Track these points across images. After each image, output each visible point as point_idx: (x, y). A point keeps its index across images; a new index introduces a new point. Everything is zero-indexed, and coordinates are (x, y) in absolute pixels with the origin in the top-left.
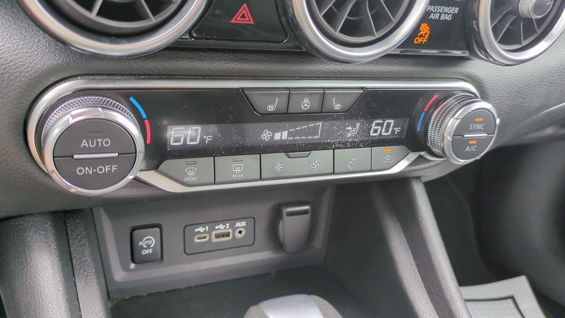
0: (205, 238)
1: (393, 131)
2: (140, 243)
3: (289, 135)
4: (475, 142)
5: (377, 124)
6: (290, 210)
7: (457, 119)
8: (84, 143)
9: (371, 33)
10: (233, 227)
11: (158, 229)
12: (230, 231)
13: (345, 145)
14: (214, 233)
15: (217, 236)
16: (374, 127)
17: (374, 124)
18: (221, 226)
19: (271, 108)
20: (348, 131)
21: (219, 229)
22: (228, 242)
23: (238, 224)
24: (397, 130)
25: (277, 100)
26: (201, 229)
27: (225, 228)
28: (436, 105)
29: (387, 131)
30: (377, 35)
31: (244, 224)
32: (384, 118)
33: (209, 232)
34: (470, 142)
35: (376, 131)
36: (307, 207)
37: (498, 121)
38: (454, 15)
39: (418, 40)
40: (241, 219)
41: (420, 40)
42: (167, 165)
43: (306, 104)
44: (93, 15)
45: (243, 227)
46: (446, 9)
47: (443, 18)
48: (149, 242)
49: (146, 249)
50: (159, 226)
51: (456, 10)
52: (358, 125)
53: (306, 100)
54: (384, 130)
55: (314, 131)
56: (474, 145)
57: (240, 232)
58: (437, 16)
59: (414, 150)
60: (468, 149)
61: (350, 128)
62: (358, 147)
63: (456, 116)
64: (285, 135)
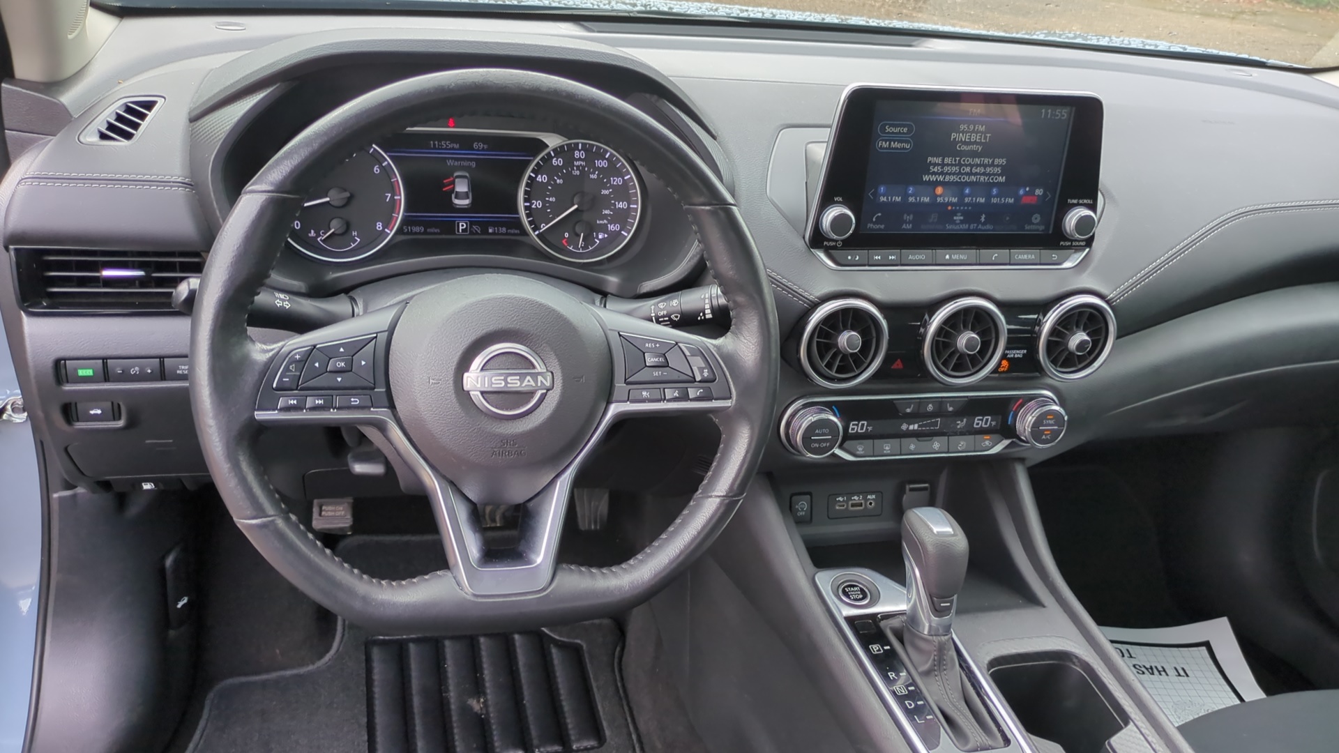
0: (844, 506)
1: (991, 424)
2: (797, 507)
3: (919, 426)
4: (1049, 432)
5: (978, 420)
6: (912, 486)
7: (1033, 417)
8: (817, 431)
9: (969, 370)
10: (866, 499)
11: (809, 497)
12: (863, 501)
13: (955, 434)
14: (850, 502)
15: (853, 505)
16: (976, 421)
17: (976, 419)
18: (856, 498)
19: (908, 410)
20: (958, 424)
21: (854, 500)
22: (861, 510)
23: (869, 497)
24: (994, 423)
25: (912, 406)
26: (841, 499)
27: (859, 499)
28: (1022, 405)
29: (986, 424)
30: (973, 371)
31: (874, 497)
32: (984, 415)
33: (847, 502)
34: (1046, 432)
35: (978, 424)
36: (927, 485)
37: (1066, 418)
38: (1024, 354)
39: (1001, 369)
40: (872, 493)
41: (1002, 369)
42: (848, 444)
43: (930, 407)
44: (833, 373)
45: (873, 499)
46: (1018, 352)
47: (1016, 356)
48: (803, 506)
49: (800, 511)
50: (810, 494)
51: (1025, 351)
52: (965, 420)
53: (930, 405)
54: (983, 423)
55: (935, 424)
56: (1048, 434)
57: (871, 504)
58: (1012, 356)
59: (1007, 438)
60: (1044, 437)
61: (959, 422)
62: (965, 435)
63: (1033, 415)
64: (916, 426)
